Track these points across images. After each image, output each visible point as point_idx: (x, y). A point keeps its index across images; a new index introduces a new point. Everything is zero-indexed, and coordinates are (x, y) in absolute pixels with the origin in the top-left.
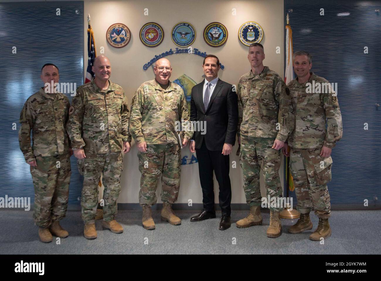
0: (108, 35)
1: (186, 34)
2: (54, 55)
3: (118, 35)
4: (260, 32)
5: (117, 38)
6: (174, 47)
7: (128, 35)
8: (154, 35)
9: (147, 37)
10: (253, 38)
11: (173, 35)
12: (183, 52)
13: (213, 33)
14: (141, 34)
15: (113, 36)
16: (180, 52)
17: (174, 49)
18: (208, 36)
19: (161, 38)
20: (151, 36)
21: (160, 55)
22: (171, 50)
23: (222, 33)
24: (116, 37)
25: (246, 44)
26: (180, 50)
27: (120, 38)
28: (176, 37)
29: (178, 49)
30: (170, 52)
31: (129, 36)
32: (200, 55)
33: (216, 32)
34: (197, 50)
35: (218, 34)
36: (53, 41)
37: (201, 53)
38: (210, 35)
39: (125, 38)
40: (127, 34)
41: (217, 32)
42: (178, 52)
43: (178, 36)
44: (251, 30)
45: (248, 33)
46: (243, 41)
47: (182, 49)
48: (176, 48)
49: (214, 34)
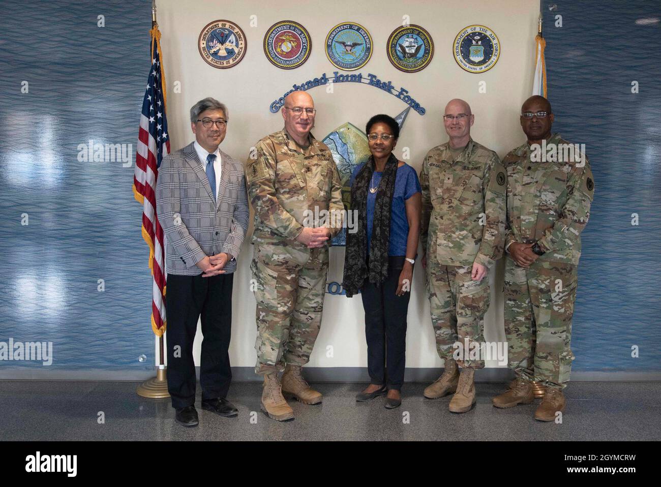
0: (202, 42)
1: (355, 45)
2: (93, 78)
3: (222, 44)
4: (494, 46)
5: (220, 49)
6: (330, 70)
7: (242, 43)
8: (292, 47)
9: (279, 50)
10: (482, 58)
11: (329, 46)
12: (347, 81)
13: (406, 44)
14: (266, 44)
15: (211, 44)
16: (341, 78)
17: (330, 75)
18: (396, 51)
19: (305, 52)
20: (286, 47)
21: (303, 85)
22: (324, 75)
23: (423, 46)
24: (218, 48)
25: (466, 68)
26: (341, 76)
27: (226, 49)
28: (334, 51)
29: (338, 75)
30: (322, 78)
31: (243, 46)
32: (380, 88)
33: (411, 42)
34: (375, 77)
35: (415, 48)
36: (93, 51)
37: (382, 82)
38: (399, 49)
39: (236, 50)
40: (240, 42)
41: (413, 44)
42: (338, 79)
43: (339, 49)
44: (477, 42)
45: (472, 49)
46: (461, 61)
47: (345, 73)
48: (334, 73)
49: (407, 47)
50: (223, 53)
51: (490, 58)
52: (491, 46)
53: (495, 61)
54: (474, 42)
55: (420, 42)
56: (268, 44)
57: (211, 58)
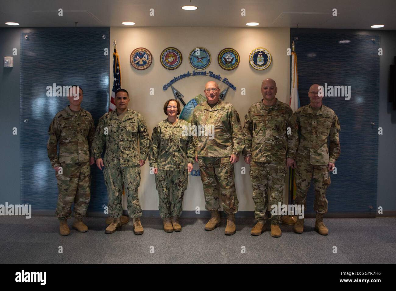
0: (132, 58)
1: (202, 58)
2: (82, 75)
3: (141, 59)
4: (269, 57)
5: (140, 61)
6: (191, 70)
7: (150, 58)
8: (173, 59)
9: (167, 61)
10: (263, 63)
11: (190, 59)
12: (199, 75)
13: (227, 57)
14: (161, 58)
15: (136, 59)
16: (196, 74)
17: (191, 72)
18: (222, 60)
19: (180, 62)
20: (171, 59)
21: (178, 77)
22: (188, 72)
23: (235, 58)
24: (139, 60)
25: (255, 68)
26: (196, 72)
27: (143, 61)
28: (193, 61)
29: (195, 72)
30: (187, 74)
31: (151, 59)
32: (215, 78)
33: (229, 56)
34: (212, 73)
35: (231, 59)
36: (82, 63)
37: (216, 75)
38: (224, 59)
39: (147, 61)
40: (149, 58)
41: (230, 57)
42: (195, 74)
43: (195, 60)
44: (260, 56)
45: (258, 59)
46: (253, 65)
47: (198, 71)
48: (193, 71)
49: (227, 58)
50: (141, 63)
51: (266, 63)
52: (267, 57)
53: (269, 64)
54: (259, 56)
55: (233, 56)
56: (162, 58)
57: (136, 65)
